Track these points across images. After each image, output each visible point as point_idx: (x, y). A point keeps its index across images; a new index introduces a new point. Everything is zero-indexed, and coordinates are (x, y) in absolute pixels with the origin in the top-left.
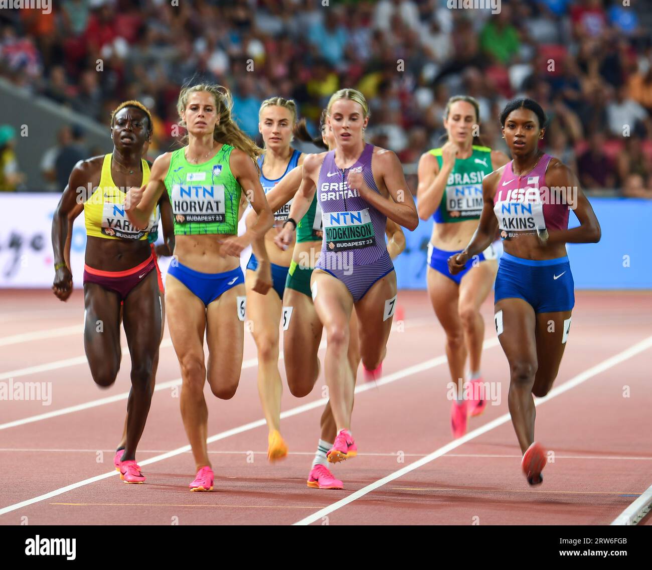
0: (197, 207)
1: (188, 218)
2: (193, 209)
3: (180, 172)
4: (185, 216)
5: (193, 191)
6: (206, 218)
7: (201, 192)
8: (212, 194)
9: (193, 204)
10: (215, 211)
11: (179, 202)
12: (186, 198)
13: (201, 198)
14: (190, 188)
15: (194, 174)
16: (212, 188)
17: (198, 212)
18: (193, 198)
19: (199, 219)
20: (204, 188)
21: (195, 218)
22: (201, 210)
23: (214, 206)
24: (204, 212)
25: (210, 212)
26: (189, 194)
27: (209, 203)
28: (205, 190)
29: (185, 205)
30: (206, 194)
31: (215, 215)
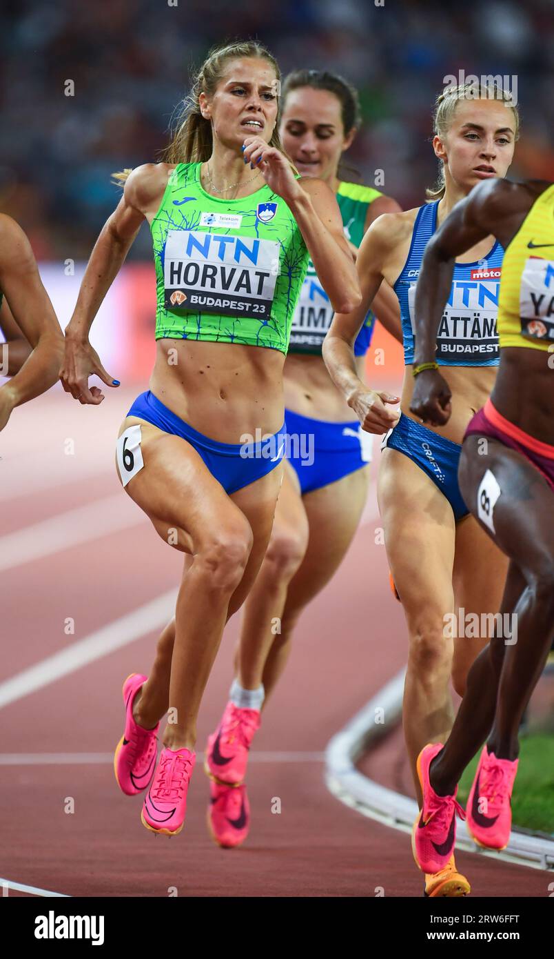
0: (218, 277)
1: (195, 299)
2: (208, 281)
3: (187, 208)
4: (188, 293)
5: (214, 246)
6: (232, 304)
7: (230, 249)
8: (253, 257)
9: (210, 271)
10: (254, 294)
11: (180, 264)
12: (197, 257)
13: (229, 262)
14: (207, 239)
15: (217, 216)
16: (256, 244)
17: (219, 289)
18: (213, 259)
19: (218, 303)
20: (238, 241)
21: (208, 301)
22: (226, 286)
23: (255, 280)
24: (231, 291)
25: (242, 292)
26: (205, 250)
27: (245, 273)
28: (240, 247)
29: (192, 269)
30: (242, 255)
31: (253, 301)
